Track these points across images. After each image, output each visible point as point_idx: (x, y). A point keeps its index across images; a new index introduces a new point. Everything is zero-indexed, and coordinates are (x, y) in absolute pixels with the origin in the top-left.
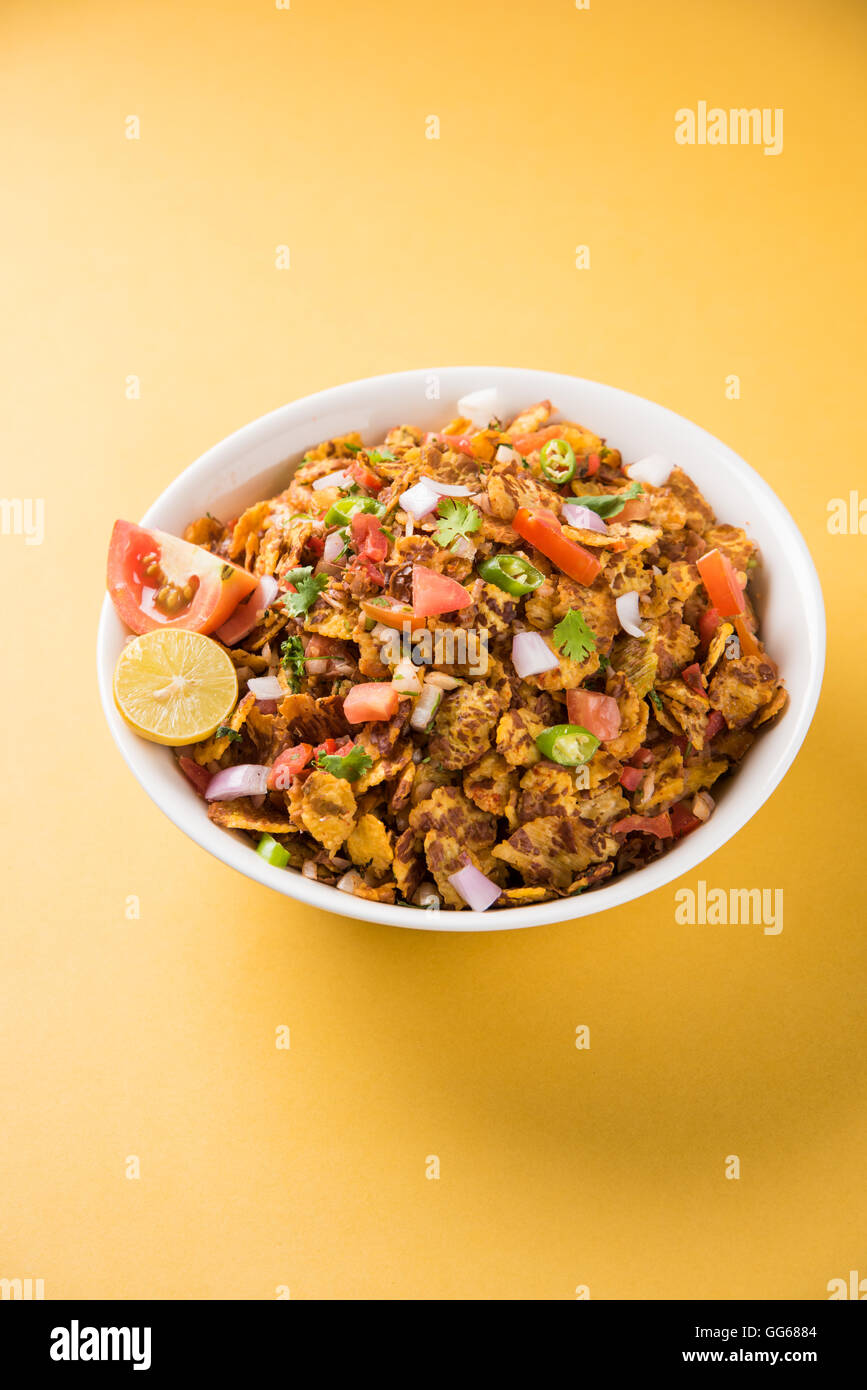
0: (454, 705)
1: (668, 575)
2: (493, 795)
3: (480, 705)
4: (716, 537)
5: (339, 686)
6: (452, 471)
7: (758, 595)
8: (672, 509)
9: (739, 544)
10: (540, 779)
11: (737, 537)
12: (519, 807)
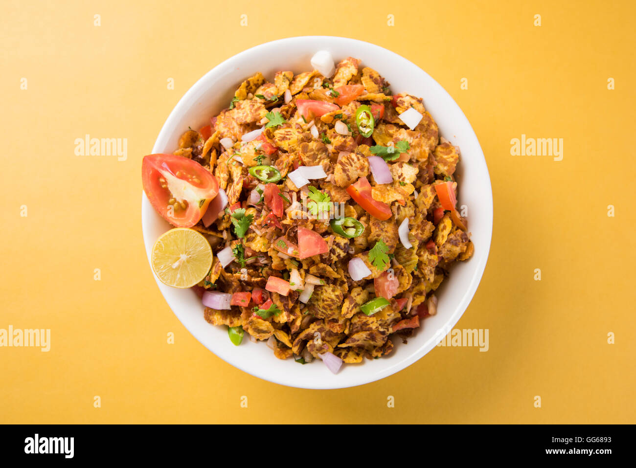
0: (320, 292)
1: (421, 194)
2: (339, 325)
3: (333, 297)
4: (441, 152)
5: (262, 270)
6: (314, 154)
7: (458, 177)
8: (421, 146)
9: (452, 157)
10: (361, 320)
11: (451, 151)
12: (351, 329)
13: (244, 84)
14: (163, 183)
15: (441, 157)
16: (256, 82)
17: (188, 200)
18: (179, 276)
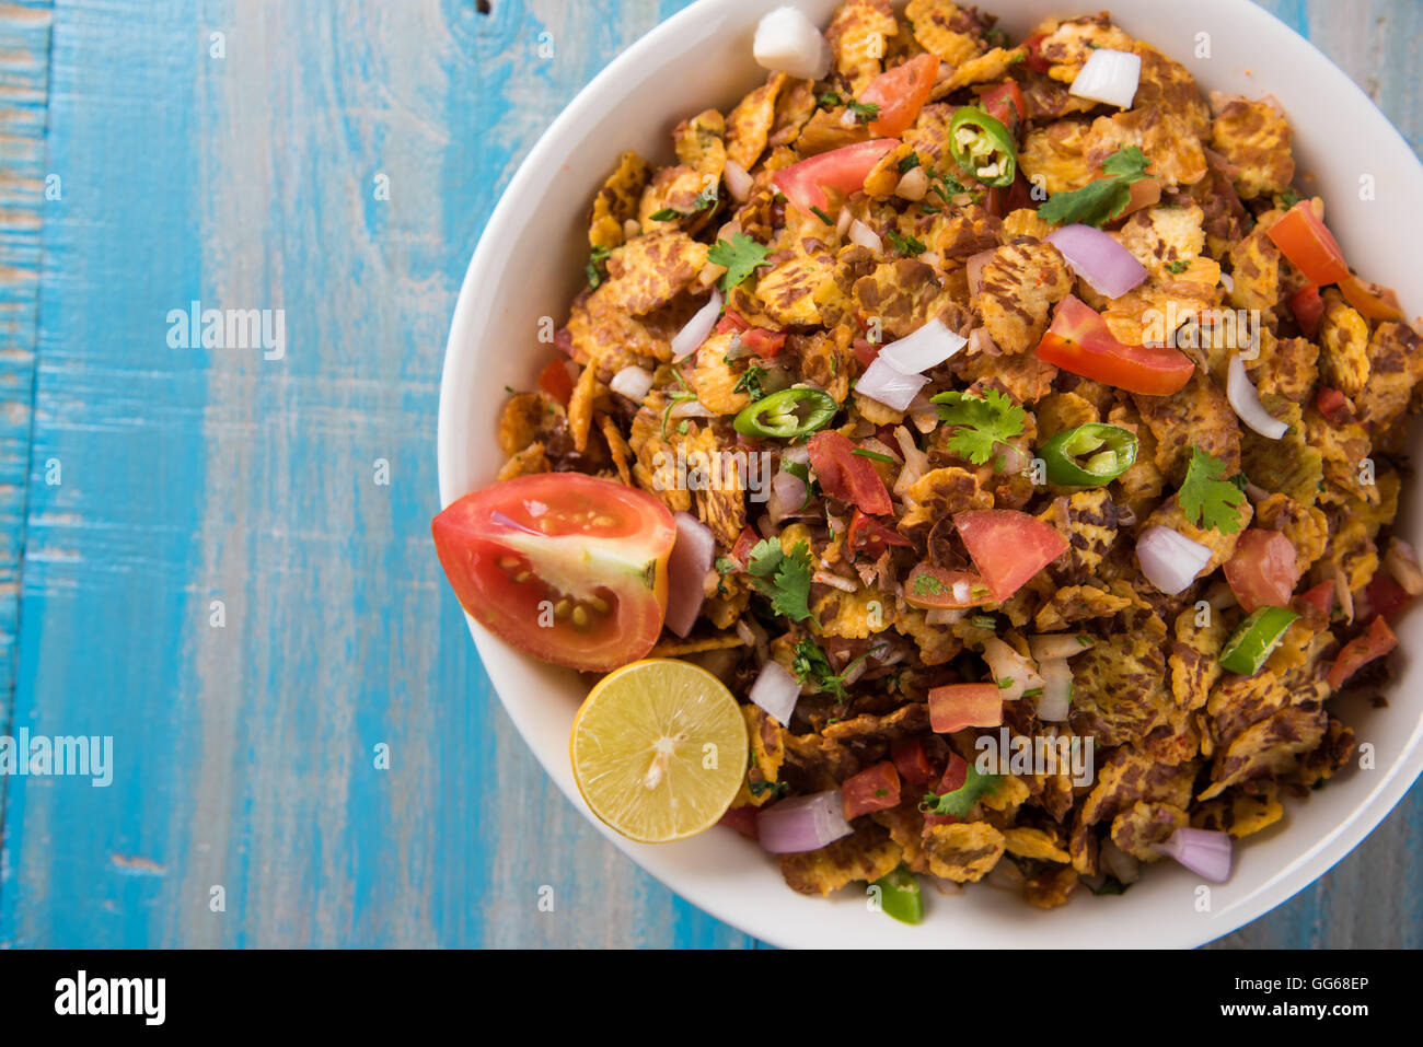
0: (1091, 672)
1: (1238, 272)
2: (1179, 739)
3: (1134, 667)
4: (1230, 135)
5: (898, 683)
6: (901, 297)
8: (1174, 141)
9: (1271, 133)
10: (1234, 695)
11: (1260, 119)
12: (1216, 734)
13: (600, 202)
14: (516, 570)
15: (1240, 147)
16: (628, 184)
17: (610, 584)
18: (674, 802)
